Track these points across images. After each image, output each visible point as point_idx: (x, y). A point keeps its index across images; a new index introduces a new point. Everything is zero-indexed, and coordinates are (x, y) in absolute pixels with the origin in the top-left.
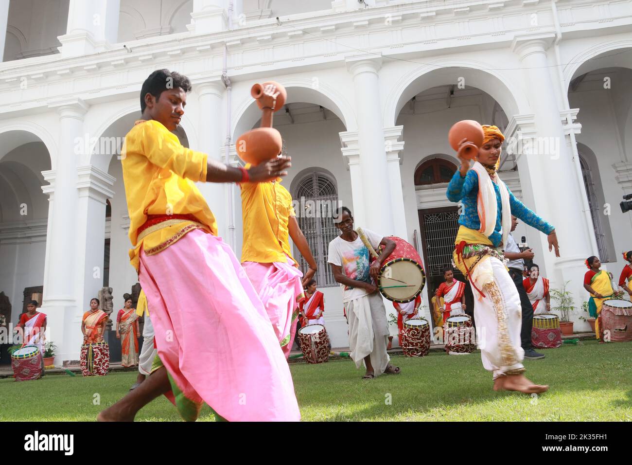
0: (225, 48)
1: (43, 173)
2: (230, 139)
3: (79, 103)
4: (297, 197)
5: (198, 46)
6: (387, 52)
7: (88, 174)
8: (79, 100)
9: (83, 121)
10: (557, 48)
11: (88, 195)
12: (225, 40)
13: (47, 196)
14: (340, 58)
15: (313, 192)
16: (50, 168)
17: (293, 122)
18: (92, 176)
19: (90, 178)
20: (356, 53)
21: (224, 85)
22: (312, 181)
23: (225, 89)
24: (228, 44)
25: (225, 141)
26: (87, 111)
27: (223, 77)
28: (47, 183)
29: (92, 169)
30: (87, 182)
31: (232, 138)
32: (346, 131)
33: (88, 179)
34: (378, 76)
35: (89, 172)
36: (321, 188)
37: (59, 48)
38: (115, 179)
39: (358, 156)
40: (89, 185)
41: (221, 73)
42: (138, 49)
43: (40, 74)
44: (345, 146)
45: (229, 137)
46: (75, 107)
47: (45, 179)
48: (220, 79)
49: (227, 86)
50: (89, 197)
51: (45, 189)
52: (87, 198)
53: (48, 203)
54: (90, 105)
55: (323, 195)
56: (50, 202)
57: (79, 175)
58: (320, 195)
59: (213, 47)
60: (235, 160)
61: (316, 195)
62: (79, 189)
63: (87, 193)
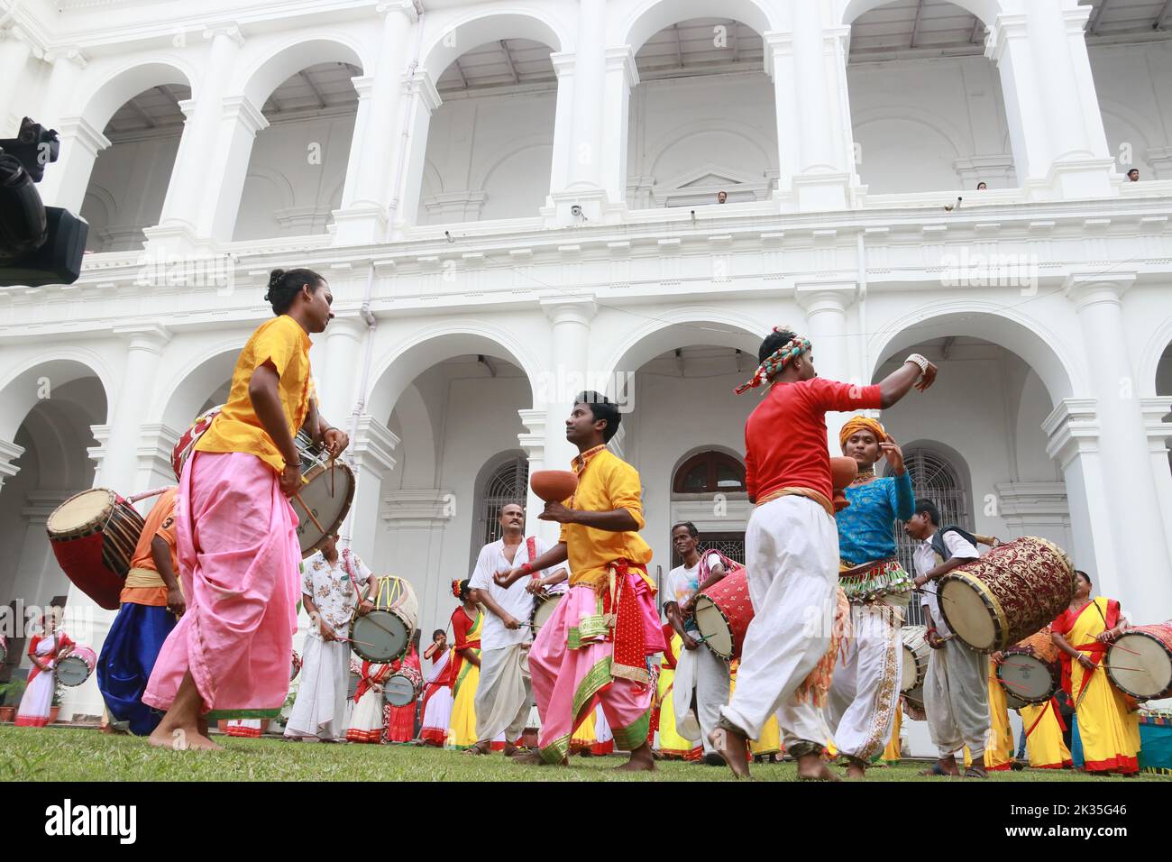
0: (371, 269)
1: (93, 428)
2: (363, 405)
3: (158, 330)
5: (334, 263)
6: (604, 293)
7: (157, 436)
8: (158, 325)
9: (161, 355)
10: (863, 306)
11: (152, 468)
12: (372, 257)
13: (94, 463)
14: (533, 296)
15: (514, 489)
16: (103, 421)
17: (494, 375)
18: (161, 440)
19: (159, 442)
20: (555, 292)
21: (365, 323)
22: (515, 470)
23: (367, 328)
24: (375, 263)
25: (354, 406)
26: (169, 342)
27: (363, 312)
28: (97, 444)
29: (164, 429)
30: (153, 448)
31: (366, 403)
32: (531, 408)
33: (155, 444)
34: (590, 330)
35: (158, 433)
37: (144, 243)
39: (541, 448)
40: (154, 453)
41: (359, 305)
42: (246, 260)
43: (109, 282)
44: (528, 431)
45: (362, 401)
46: (150, 336)
47: (94, 437)
48: (358, 314)
49: (370, 324)
50: (153, 470)
51: (92, 453)
52: (150, 472)
53: (94, 471)
54: (175, 333)
56: (97, 473)
57: (144, 437)
59: (355, 265)
60: (367, 437)
62: (141, 458)
63: (151, 465)
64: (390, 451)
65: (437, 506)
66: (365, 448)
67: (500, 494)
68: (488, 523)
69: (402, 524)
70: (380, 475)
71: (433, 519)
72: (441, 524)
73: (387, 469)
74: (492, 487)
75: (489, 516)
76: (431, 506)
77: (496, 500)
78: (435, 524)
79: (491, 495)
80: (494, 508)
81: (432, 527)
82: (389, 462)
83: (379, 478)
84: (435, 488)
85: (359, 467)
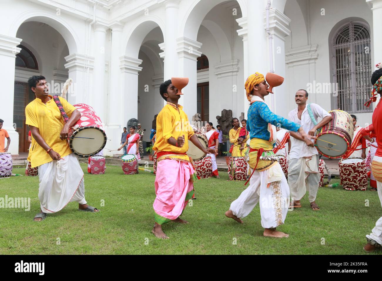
1: (160, 45)
4: (335, 44)
7: (182, 43)
9: (178, 8)
11: (183, 56)
13: (163, 59)
15: (349, 38)
16: (163, 42)
18: (185, 44)
22: (348, 29)
25: (266, 6)
28: (162, 51)
29: (185, 39)
30: (182, 48)
33: (183, 46)
35: (183, 41)
36: (356, 34)
38: (201, 44)
40: (183, 50)
45: (269, 3)
47: (161, 49)
51: (161, 55)
52: (183, 58)
53: (163, 63)
55: (358, 39)
57: (178, 44)
58: (355, 40)
60: (275, 20)
61: (351, 41)
62: (179, 53)
63: (183, 55)
64: (287, 26)
65: (311, 53)
66: (275, 25)
67: (341, 43)
68: (337, 57)
69: (295, 64)
70: (284, 39)
71: (310, 59)
72: (313, 61)
73: (286, 35)
74: (337, 39)
75: (337, 54)
76: (308, 53)
77: (340, 45)
78: (311, 61)
79: (336, 43)
80: (339, 50)
81: (309, 64)
82: (287, 31)
83: (283, 40)
84: (308, 45)
85: (273, 36)
